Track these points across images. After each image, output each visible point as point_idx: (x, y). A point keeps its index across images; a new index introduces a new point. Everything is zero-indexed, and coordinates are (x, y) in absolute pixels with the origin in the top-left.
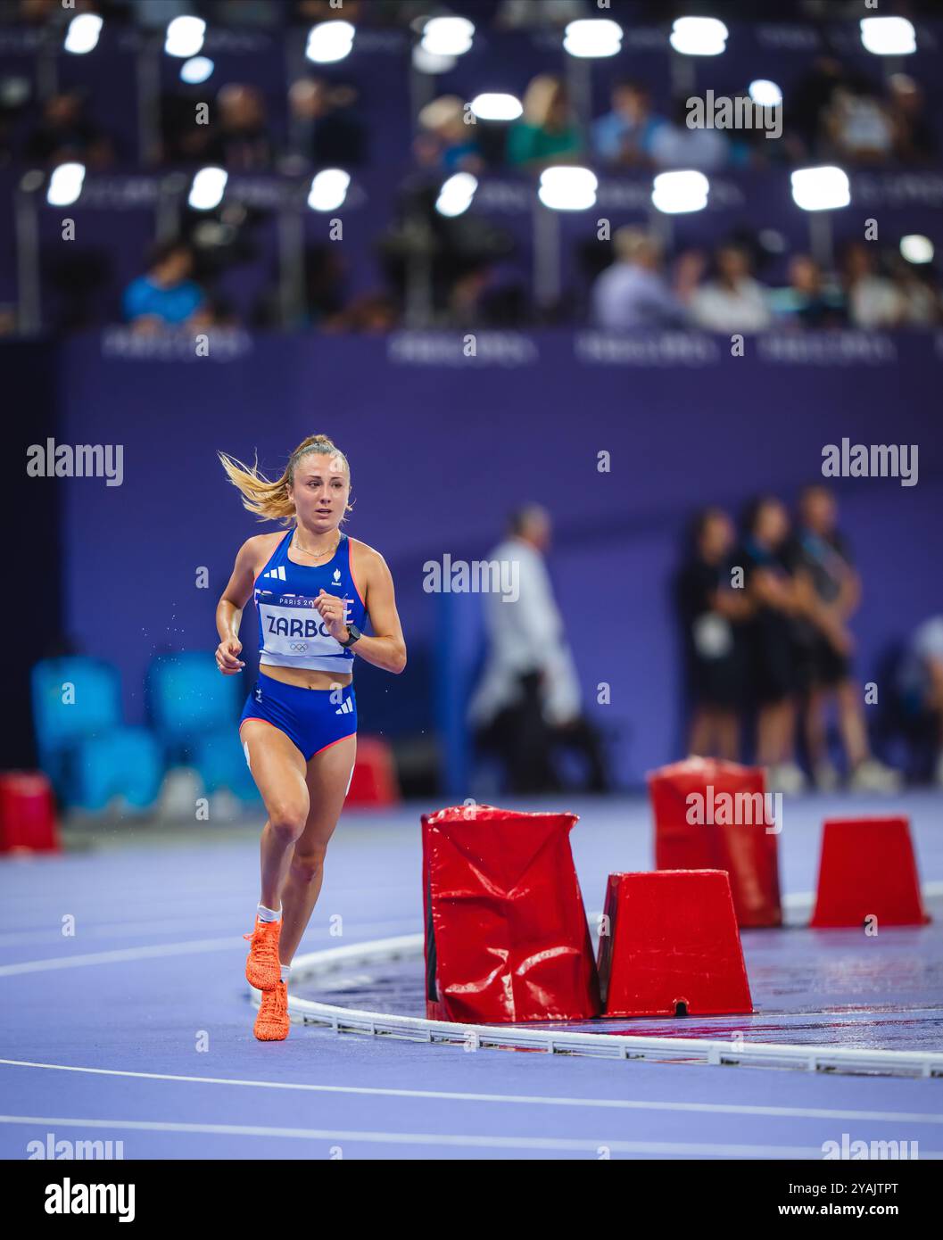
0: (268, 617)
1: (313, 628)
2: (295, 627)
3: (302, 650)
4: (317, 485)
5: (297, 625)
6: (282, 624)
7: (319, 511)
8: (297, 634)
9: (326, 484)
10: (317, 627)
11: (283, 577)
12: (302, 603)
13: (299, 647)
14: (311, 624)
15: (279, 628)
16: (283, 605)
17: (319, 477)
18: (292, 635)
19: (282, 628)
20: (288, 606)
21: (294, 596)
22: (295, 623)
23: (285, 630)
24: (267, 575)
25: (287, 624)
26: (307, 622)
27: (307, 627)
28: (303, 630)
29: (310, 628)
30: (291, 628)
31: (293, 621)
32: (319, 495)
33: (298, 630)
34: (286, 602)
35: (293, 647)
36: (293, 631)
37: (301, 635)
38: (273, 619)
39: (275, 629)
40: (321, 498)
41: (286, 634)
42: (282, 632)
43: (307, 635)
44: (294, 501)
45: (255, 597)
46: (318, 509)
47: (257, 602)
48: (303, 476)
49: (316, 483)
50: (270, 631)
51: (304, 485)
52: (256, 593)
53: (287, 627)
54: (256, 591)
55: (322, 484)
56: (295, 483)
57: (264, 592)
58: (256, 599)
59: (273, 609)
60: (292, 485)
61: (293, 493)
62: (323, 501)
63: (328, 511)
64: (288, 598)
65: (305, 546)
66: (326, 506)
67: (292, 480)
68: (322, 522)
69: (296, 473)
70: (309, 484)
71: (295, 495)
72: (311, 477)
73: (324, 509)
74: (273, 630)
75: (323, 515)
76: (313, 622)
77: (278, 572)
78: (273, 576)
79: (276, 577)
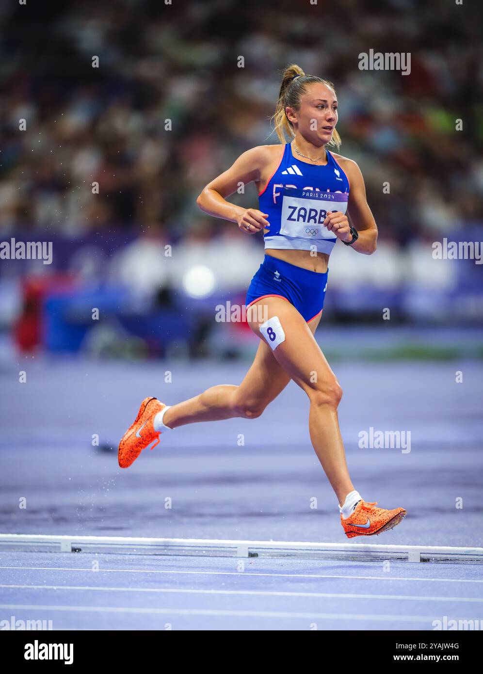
0: (290, 207)
1: (324, 216)
2: (311, 216)
3: (314, 234)
4: (323, 107)
5: (313, 214)
6: (302, 212)
7: (324, 128)
8: (312, 221)
9: (330, 106)
11: (299, 173)
12: (319, 196)
13: (312, 231)
14: (323, 214)
15: (299, 215)
16: (305, 197)
17: (325, 101)
18: (308, 222)
19: (302, 216)
20: (309, 198)
21: (311, 189)
22: (312, 212)
23: (304, 217)
24: (285, 173)
25: (306, 212)
26: (321, 211)
27: (321, 216)
28: (317, 218)
29: (322, 216)
30: (308, 216)
31: (311, 210)
32: (326, 115)
33: (314, 218)
34: (308, 195)
35: (308, 231)
36: (310, 218)
37: (315, 222)
38: (295, 208)
39: (295, 216)
40: (328, 117)
41: (304, 221)
42: (301, 219)
43: (320, 222)
44: (296, 121)
45: (274, 191)
46: (325, 126)
47: (278, 194)
48: (312, 100)
49: (323, 105)
50: (290, 219)
51: (312, 107)
52: (276, 188)
53: (305, 215)
54: (275, 186)
55: (327, 107)
56: (302, 106)
57: (288, 186)
58: (276, 193)
59: (295, 200)
60: (297, 108)
61: (295, 114)
62: (330, 120)
63: (331, 128)
64: (309, 191)
65: (306, 154)
66: (331, 124)
67: (296, 104)
68: (326, 137)
69: (302, 98)
70: (317, 107)
71: (299, 116)
72: (319, 101)
73: (329, 127)
74: (292, 217)
75: (328, 131)
76: (325, 211)
77: (294, 170)
78: (291, 173)
79: (295, 174)
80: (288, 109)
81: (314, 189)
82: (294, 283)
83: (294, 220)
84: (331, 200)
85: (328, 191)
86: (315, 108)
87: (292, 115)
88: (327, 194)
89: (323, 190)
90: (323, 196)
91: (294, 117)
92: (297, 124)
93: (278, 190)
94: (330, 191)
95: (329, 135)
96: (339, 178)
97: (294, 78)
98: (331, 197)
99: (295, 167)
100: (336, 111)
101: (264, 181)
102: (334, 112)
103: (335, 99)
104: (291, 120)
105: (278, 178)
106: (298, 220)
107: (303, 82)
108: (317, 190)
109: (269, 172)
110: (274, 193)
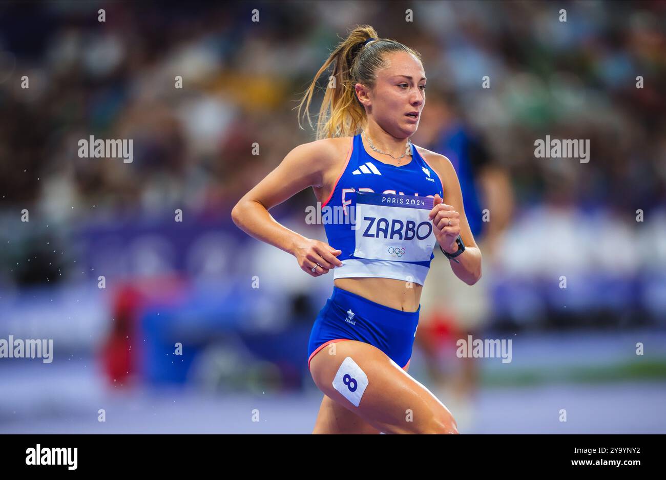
0: (366, 219)
1: (412, 230)
2: (395, 230)
3: (400, 254)
4: (406, 86)
5: (397, 226)
6: (382, 225)
7: (408, 115)
8: (396, 236)
9: (416, 85)
10: (415, 229)
11: (376, 172)
12: (405, 202)
13: (397, 251)
14: (411, 226)
15: (379, 229)
16: (386, 204)
17: (410, 78)
18: (391, 237)
19: (382, 230)
20: (390, 205)
21: (394, 192)
22: (396, 224)
23: (385, 232)
24: (356, 172)
25: (387, 225)
26: (409, 222)
27: (408, 229)
28: (403, 232)
29: (410, 230)
30: (389, 230)
31: (394, 221)
32: (411, 97)
33: (399, 232)
34: (389, 200)
35: (391, 250)
37: (401, 238)
38: (373, 220)
39: (373, 231)
40: (413, 100)
41: (386, 237)
42: (381, 234)
43: (407, 238)
44: (370, 103)
45: (343, 198)
46: (408, 112)
47: (350, 202)
48: (392, 75)
49: (406, 83)
50: (366, 234)
51: (391, 84)
52: (346, 193)
53: (387, 228)
54: (345, 191)
55: (412, 85)
56: (378, 82)
57: (361, 190)
58: (346, 200)
59: (372, 209)
60: (371, 85)
61: (368, 94)
62: (416, 104)
63: (416, 115)
64: (390, 196)
65: (384, 149)
66: (417, 109)
67: (370, 80)
68: (409, 127)
69: (378, 72)
70: (399, 86)
71: (374, 96)
72: (402, 77)
73: (415, 113)
74: (370, 232)
75: (412, 118)
76: (413, 223)
77: (369, 168)
78: (365, 173)
79: (371, 173)
80: (358, 87)
81: (397, 193)
82: (375, 327)
83: (372, 236)
84: (421, 207)
85: (416, 195)
86: (396, 87)
87: (364, 94)
88: (416, 199)
89: (409, 194)
90: (410, 202)
91: (367, 98)
92: (370, 107)
93: (348, 196)
94: (419, 195)
95: (414, 125)
96: (430, 178)
97: (367, 42)
98: (420, 203)
99: (370, 164)
100: (423, 91)
101: (328, 187)
102: (422, 94)
103: (423, 75)
104: (363, 102)
105: (347, 180)
106: (378, 236)
107: (380, 49)
108: (401, 194)
109: (335, 175)
110: (344, 202)
